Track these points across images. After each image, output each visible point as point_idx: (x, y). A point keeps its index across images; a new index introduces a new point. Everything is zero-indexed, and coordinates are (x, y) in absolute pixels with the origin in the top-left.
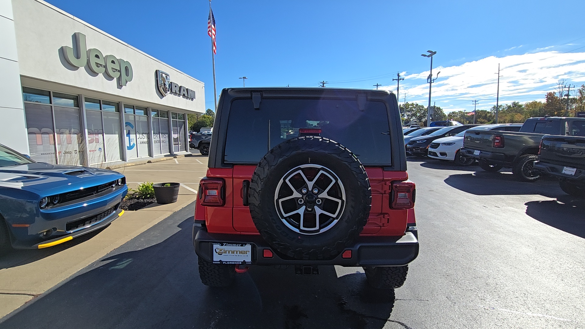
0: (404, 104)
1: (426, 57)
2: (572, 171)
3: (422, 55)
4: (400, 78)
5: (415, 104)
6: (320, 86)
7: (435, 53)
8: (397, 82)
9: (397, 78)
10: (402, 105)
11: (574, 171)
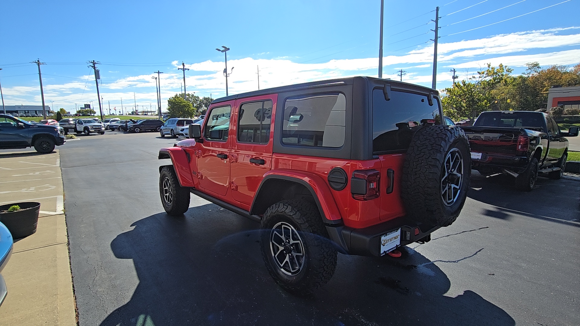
0: (181, 94)
1: (220, 51)
2: (478, 155)
3: (217, 49)
4: (185, 68)
5: (191, 94)
6: (90, 66)
7: (229, 49)
8: (183, 71)
9: (183, 68)
10: (178, 95)
11: (479, 156)
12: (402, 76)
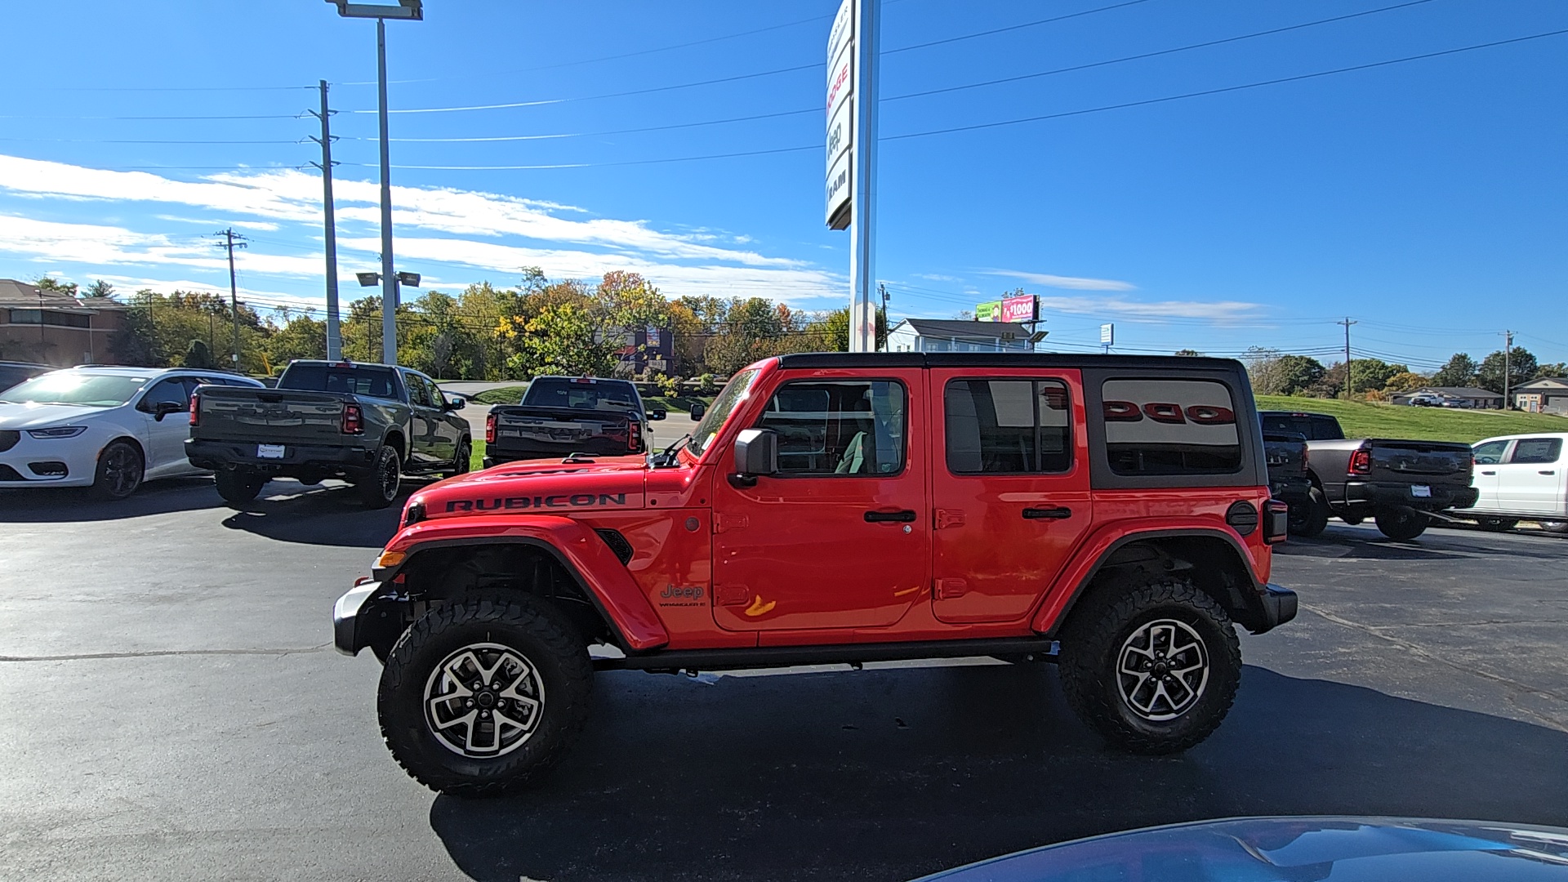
12: (233, 247)
